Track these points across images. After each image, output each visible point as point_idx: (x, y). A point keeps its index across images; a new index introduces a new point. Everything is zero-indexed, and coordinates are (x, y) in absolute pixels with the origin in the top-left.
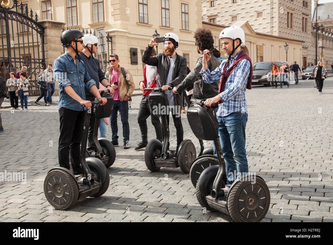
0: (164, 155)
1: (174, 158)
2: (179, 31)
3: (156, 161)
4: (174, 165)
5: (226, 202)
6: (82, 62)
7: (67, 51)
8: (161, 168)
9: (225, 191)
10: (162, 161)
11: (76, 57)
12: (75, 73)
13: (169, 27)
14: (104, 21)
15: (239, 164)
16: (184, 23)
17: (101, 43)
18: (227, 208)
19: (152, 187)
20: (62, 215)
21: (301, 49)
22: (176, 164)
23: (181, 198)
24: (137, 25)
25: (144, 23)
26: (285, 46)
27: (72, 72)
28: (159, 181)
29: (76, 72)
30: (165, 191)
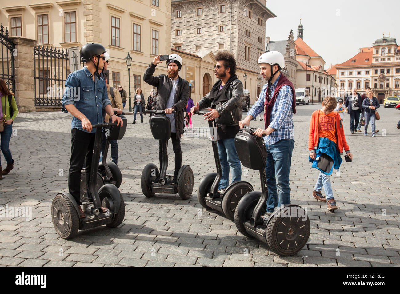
0: (162, 180)
1: (173, 183)
2: (149, 56)
3: (154, 186)
4: (172, 191)
5: (264, 231)
6: (101, 80)
7: (86, 67)
8: (156, 194)
9: (264, 219)
10: (160, 186)
11: (95, 74)
12: (92, 91)
13: (140, 51)
14: (76, 41)
15: (281, 192)
16: (154, 48)
17: (74, 62)
18: (265, 237)
19: (154, 213)
20: (64, 245)
21: (256, 80)
22: (175, 190)
23: (189, 226)
24: (109, 47)
25: (116, 46)
26: (244, 76)
27: (88, 90)
28: (160, 206)
29: (92, 89)
30: (170, 218)
